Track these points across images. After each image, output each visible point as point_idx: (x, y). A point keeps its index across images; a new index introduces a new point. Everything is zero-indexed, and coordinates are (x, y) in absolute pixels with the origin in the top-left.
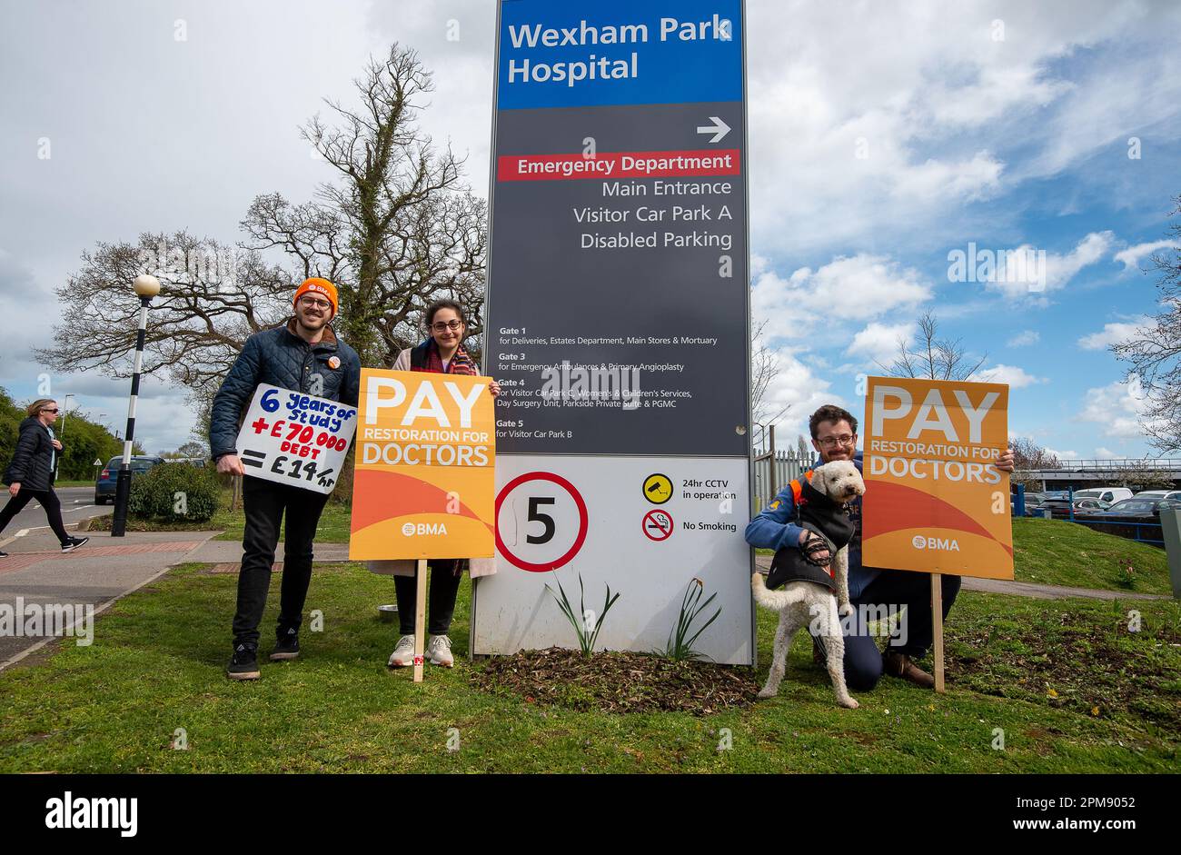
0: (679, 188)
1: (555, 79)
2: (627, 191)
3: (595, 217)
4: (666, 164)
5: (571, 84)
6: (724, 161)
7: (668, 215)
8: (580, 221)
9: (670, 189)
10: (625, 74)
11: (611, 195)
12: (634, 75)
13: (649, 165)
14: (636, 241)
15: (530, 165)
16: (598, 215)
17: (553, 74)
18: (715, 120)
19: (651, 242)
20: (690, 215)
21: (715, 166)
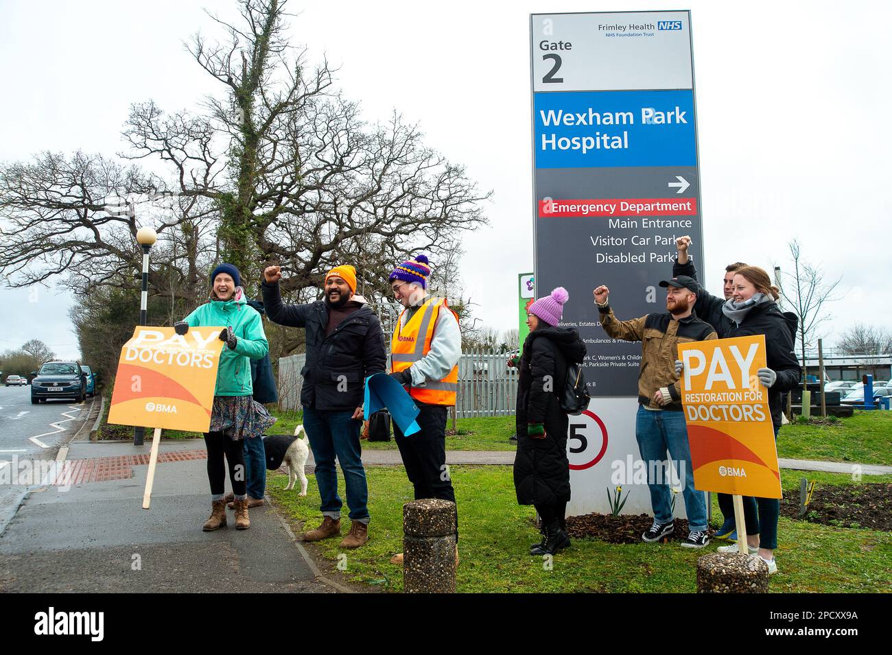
0: (658, 223)
1: (573, 148)
2: (625, 225)
3: (605, 242)
4: (649, 207)
5: (584, 152)
6: (687, 206)
7: (652, 241)
8: (595, 245)
9: (652, 223)
10: (620, 146)
11: (614, 227)
12: (626, 146)
13: (638, 208)
14: (632, 259)
15: (560, 207)
16: (606, 241)
17: (572, 145)
18: (680, 178)
19: (642, 259)
20: (666, 242)
21: (681, 209)
